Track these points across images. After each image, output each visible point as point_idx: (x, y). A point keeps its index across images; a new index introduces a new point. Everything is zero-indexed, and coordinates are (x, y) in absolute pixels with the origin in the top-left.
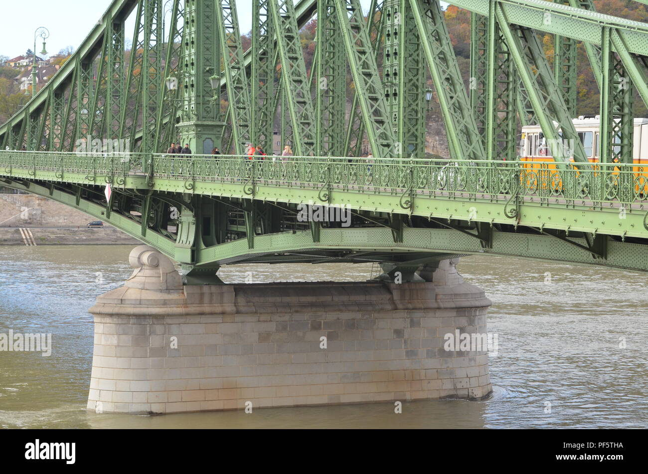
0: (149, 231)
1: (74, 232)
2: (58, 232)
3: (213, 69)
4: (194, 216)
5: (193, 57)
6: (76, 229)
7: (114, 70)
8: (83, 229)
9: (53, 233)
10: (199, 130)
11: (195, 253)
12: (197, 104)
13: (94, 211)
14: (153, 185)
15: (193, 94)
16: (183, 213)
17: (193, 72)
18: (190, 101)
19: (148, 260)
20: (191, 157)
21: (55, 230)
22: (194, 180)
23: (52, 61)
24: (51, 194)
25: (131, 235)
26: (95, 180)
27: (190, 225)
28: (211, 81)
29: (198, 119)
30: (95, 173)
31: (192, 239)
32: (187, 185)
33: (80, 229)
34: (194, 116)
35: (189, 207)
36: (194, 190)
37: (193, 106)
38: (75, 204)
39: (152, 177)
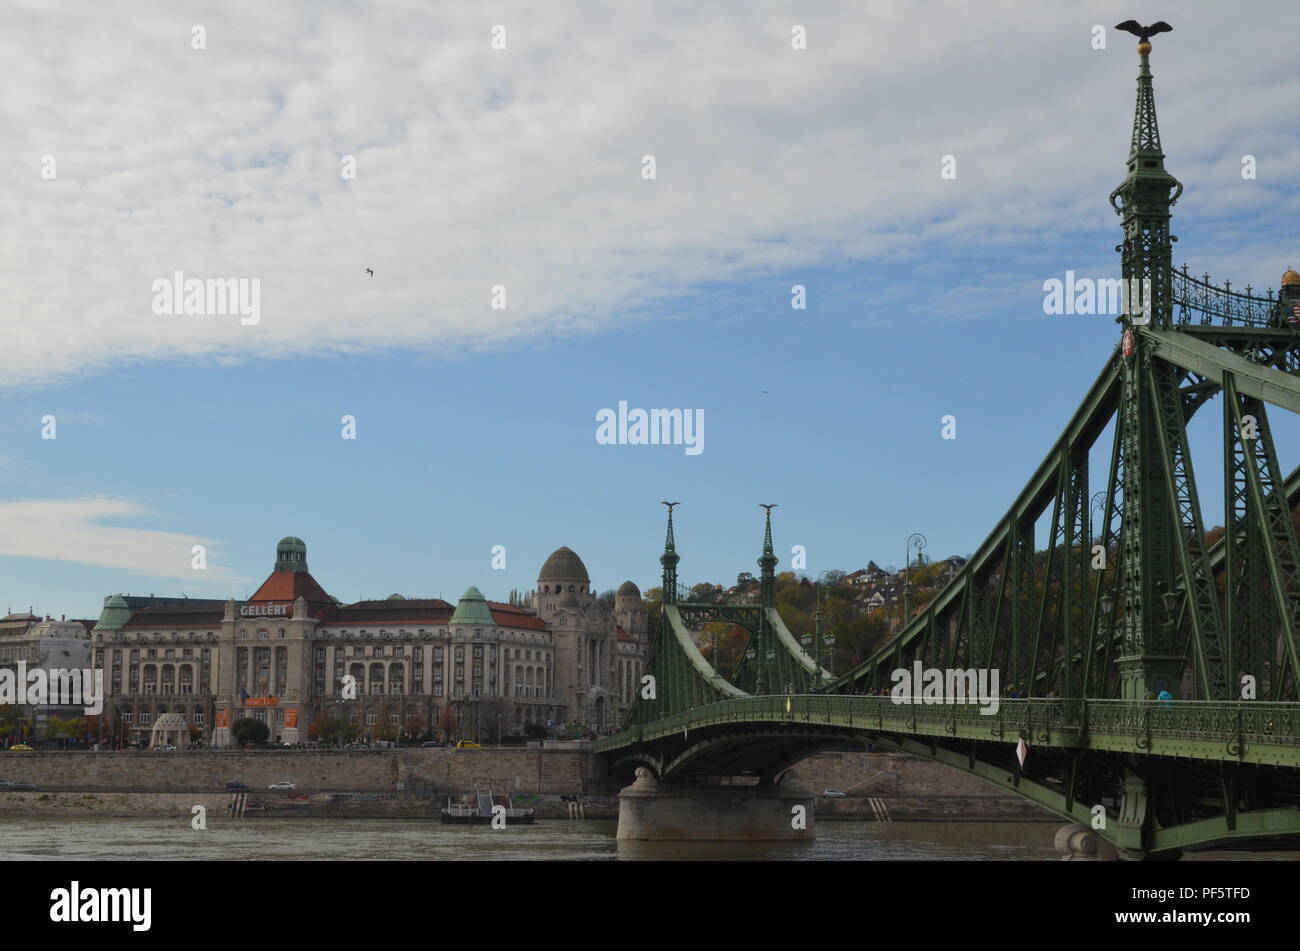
0: (1076, 805)
1: (942, 805)
2: (921, 804)
3: (1166, 584)
4: (1144, 785)
5: (1138, 568)
6: (944, 800)
7: (1021, 588)
8: (954, 800)
9: (913, 805)
10: (1149, 666)
11: (1148, 834)
12: (1145, 631)
13: (998, 775)
14: (1088, 742)
15: (1139, 619)
16: (1127, 780)
17: (1138, 588)
18: (1134, 628)
19: (1082, 843)
20: (1157, 704)
21: (915, 801)
22: (1149, 735)
23: (901, 575)
24: (934, 753)
25: (1051, 810)
26: (1002, 735)
27: (1139, 796)
28: (1165, 602)
29: (1147, 653)
30: (1002, 726)
31: (1141, 816)
32: (1140, 742)
33: (950, 800)
34: (1140, 648)
35: (1136, 772)
36: (1150, 749)
37: (1139, 634)
38: (968, 767)
39: (1086, 731)
